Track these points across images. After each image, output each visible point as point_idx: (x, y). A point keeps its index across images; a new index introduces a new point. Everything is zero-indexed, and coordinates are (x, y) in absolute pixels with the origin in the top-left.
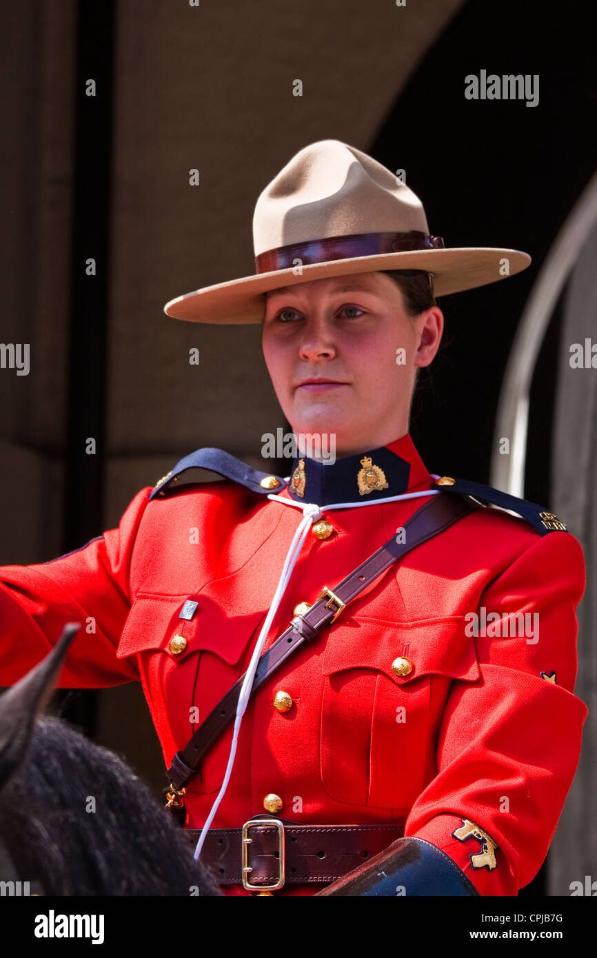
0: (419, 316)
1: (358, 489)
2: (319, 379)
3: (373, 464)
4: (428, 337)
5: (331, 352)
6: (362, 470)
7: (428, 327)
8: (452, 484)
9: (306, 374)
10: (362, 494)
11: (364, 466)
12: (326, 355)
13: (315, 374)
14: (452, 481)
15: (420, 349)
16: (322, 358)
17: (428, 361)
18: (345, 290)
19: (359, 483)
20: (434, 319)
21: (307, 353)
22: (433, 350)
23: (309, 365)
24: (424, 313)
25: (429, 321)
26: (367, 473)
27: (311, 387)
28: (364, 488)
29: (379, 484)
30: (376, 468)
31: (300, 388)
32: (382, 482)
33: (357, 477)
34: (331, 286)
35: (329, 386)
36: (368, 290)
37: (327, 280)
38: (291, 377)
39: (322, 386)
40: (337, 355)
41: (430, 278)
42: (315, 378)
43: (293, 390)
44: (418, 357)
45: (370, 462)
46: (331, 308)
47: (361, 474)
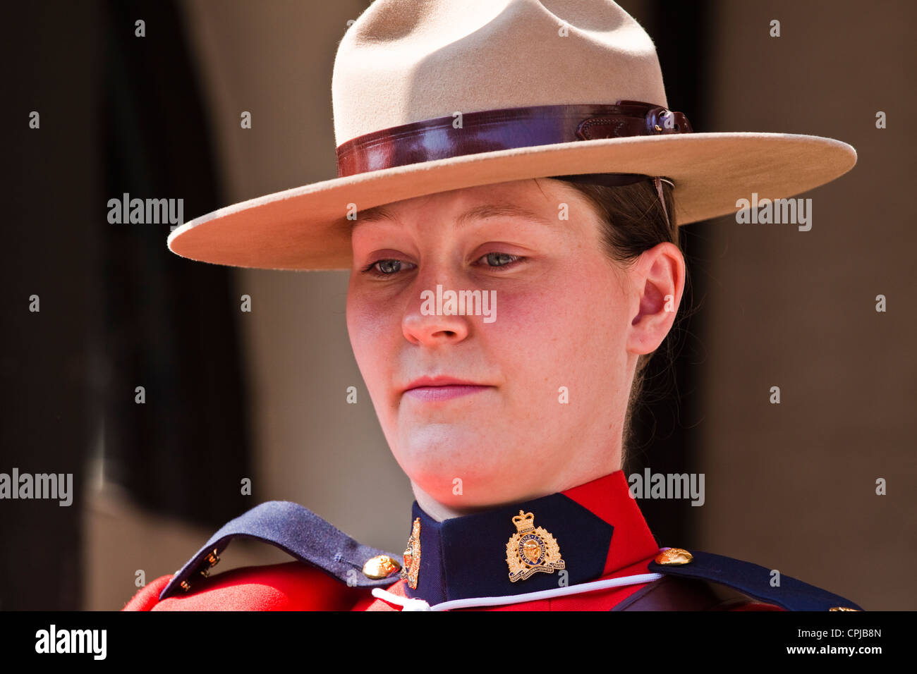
0: (635, 260)
1: (508, 571)
2: (438, 379)
3: (536, 526)
4: (654, 299)
5: (460, 329)
6: (516, 536)
7: (655, 280)
8: (686, 561)
9: (415, 368)
10: (513, 579)
11: (519, 530)
12: (450, 334)
13: (432, 368)
14: (687, 558)
15: (636, 322)
16: (444, 338)
17: (653, 344)
18: (484, 212)
19: (508, 560)
20: (666, 266)
21: (414, 331)
22: (663, 324)
23: (421, 352)
24: (645, 255)
25: (656, 268)
26: (525, 541)
27: (424, 392)
28: (517, 569)
29: (548, 561)
30: (541, 532)
31: (407, 395)
32: (553, 556)
33: (505, 549)
34: (459, 206)
35: (458, 390)
36: (529, 213)
37: (453, 194)
38: (390, 373)
39: (443, 391)
40: (471, 335)
41: (660, 189)
42: (433, 376)
43: (398, 396)
44: (633, 337)
45: (532, 520)
46: (462, 246)
47: (513, 544)
